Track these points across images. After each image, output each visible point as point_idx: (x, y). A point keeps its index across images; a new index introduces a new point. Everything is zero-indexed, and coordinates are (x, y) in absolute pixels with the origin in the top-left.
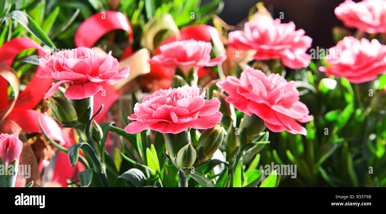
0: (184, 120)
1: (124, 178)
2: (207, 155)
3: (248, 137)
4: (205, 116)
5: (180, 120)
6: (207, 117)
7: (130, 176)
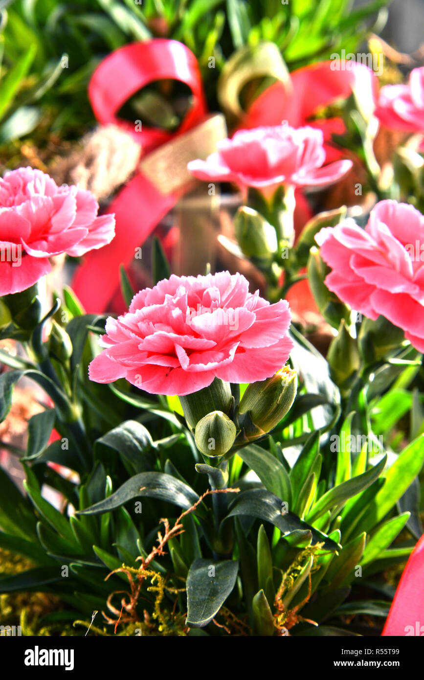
0: (201, 367)
1: (108, 444)
2: (261, 428)
3: (377, 350)
4: (255, 347)
5: (191, 365)
6: (260, 349)
7: (120, 439)
